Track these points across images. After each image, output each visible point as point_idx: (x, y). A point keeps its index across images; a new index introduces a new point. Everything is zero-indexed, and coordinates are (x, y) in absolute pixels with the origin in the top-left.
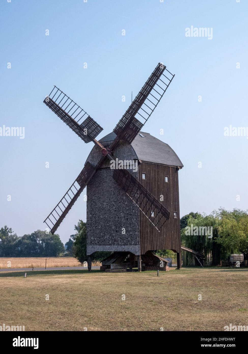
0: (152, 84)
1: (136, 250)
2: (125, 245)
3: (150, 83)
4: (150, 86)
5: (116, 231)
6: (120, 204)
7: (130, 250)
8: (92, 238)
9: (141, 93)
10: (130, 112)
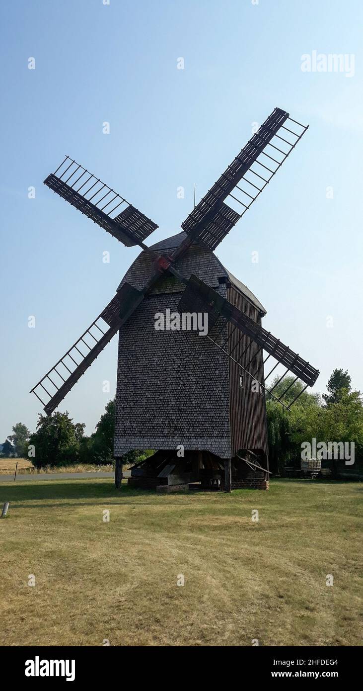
0: (260, 144)
1: (222, 447)
2: (197, 436)
3: (257, 143)
4: (257, 148)
5: (180, 410)
6: (187, 359)
7: (208, 447)
8: (128, 424)
9: (239, 160)
10: (215, 194)
